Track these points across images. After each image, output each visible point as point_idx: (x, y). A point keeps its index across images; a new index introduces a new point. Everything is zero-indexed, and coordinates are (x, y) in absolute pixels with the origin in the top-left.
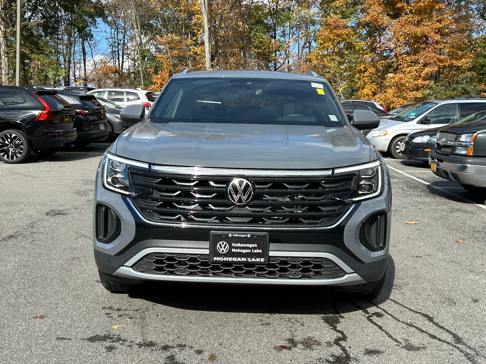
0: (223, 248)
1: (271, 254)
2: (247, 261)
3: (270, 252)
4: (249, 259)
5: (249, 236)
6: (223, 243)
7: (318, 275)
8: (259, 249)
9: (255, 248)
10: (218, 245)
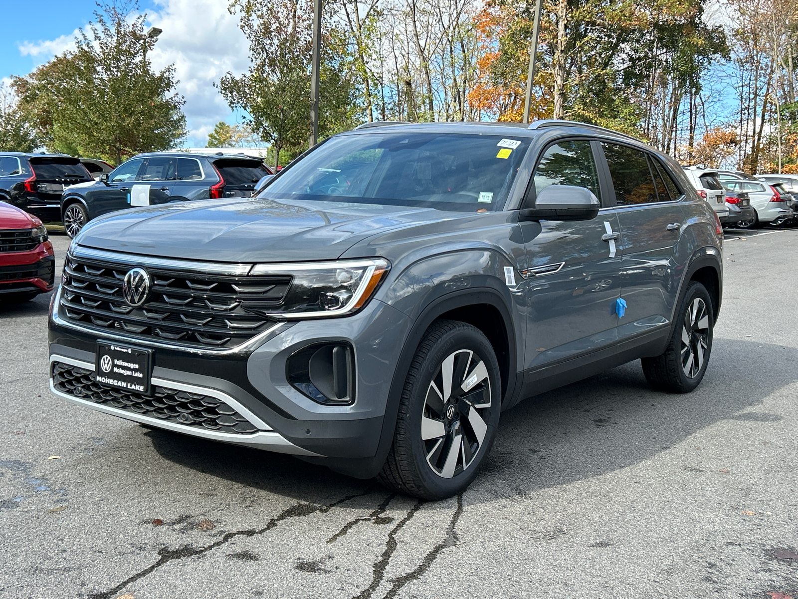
0: (106, 365)
1: (155, 381)
2: (127, 387)
3: (152, 379)
4: (129, 384)
5: (130, 351)
6: (107, 358)
7: (213, 423)
8: (140, 373)
9: (136, 370)
10: (102, 360)
